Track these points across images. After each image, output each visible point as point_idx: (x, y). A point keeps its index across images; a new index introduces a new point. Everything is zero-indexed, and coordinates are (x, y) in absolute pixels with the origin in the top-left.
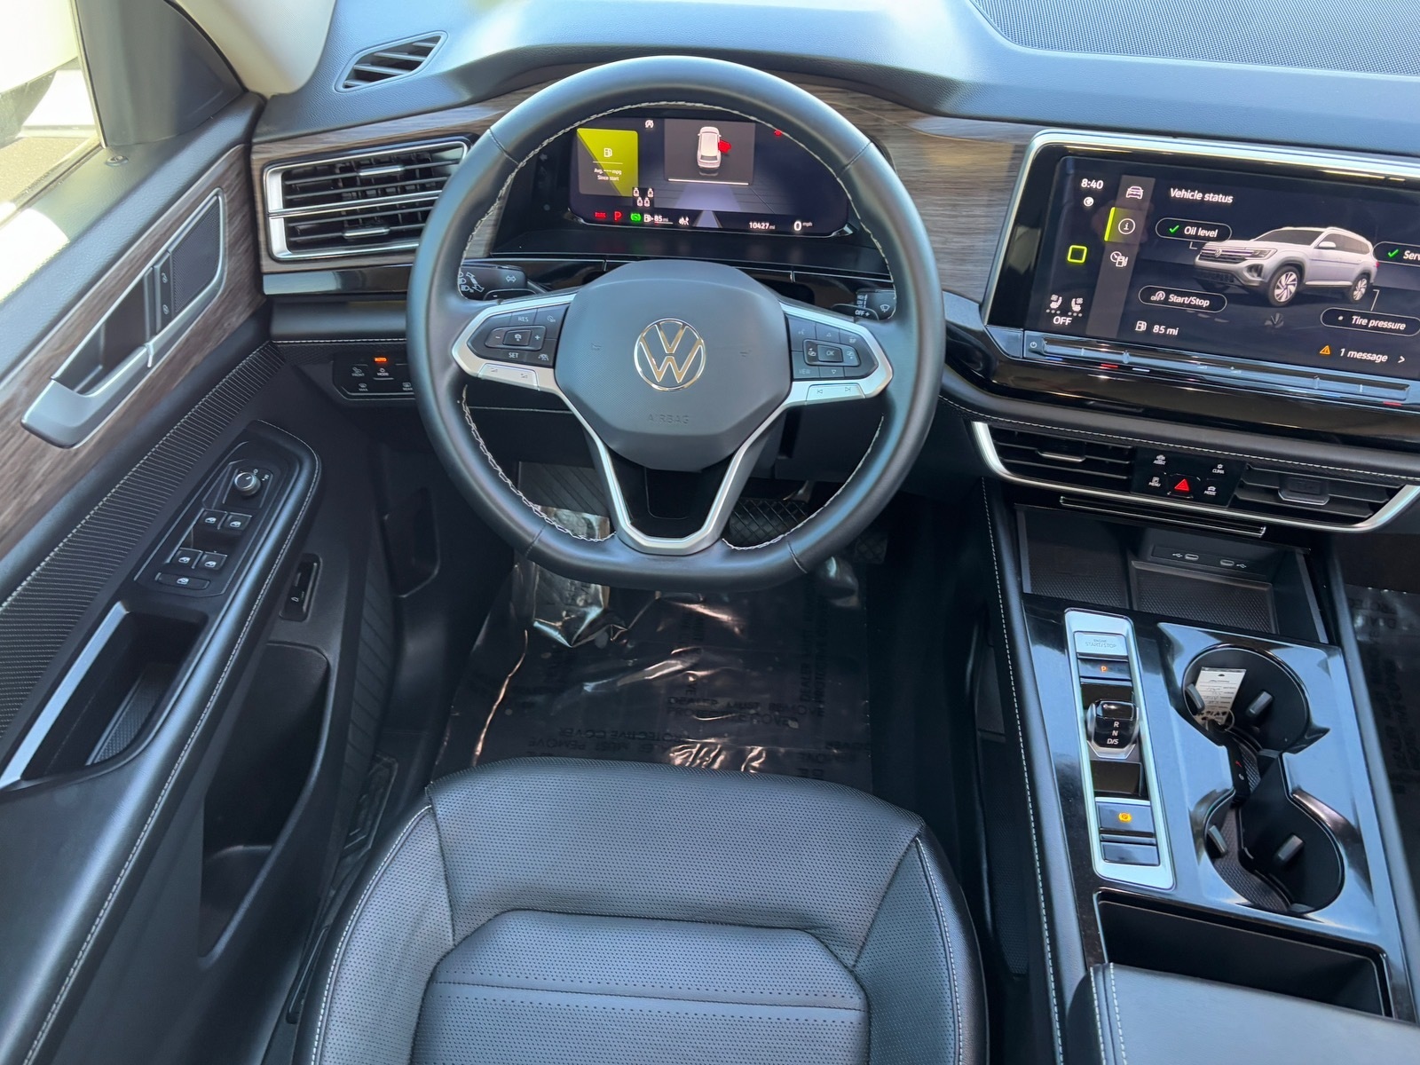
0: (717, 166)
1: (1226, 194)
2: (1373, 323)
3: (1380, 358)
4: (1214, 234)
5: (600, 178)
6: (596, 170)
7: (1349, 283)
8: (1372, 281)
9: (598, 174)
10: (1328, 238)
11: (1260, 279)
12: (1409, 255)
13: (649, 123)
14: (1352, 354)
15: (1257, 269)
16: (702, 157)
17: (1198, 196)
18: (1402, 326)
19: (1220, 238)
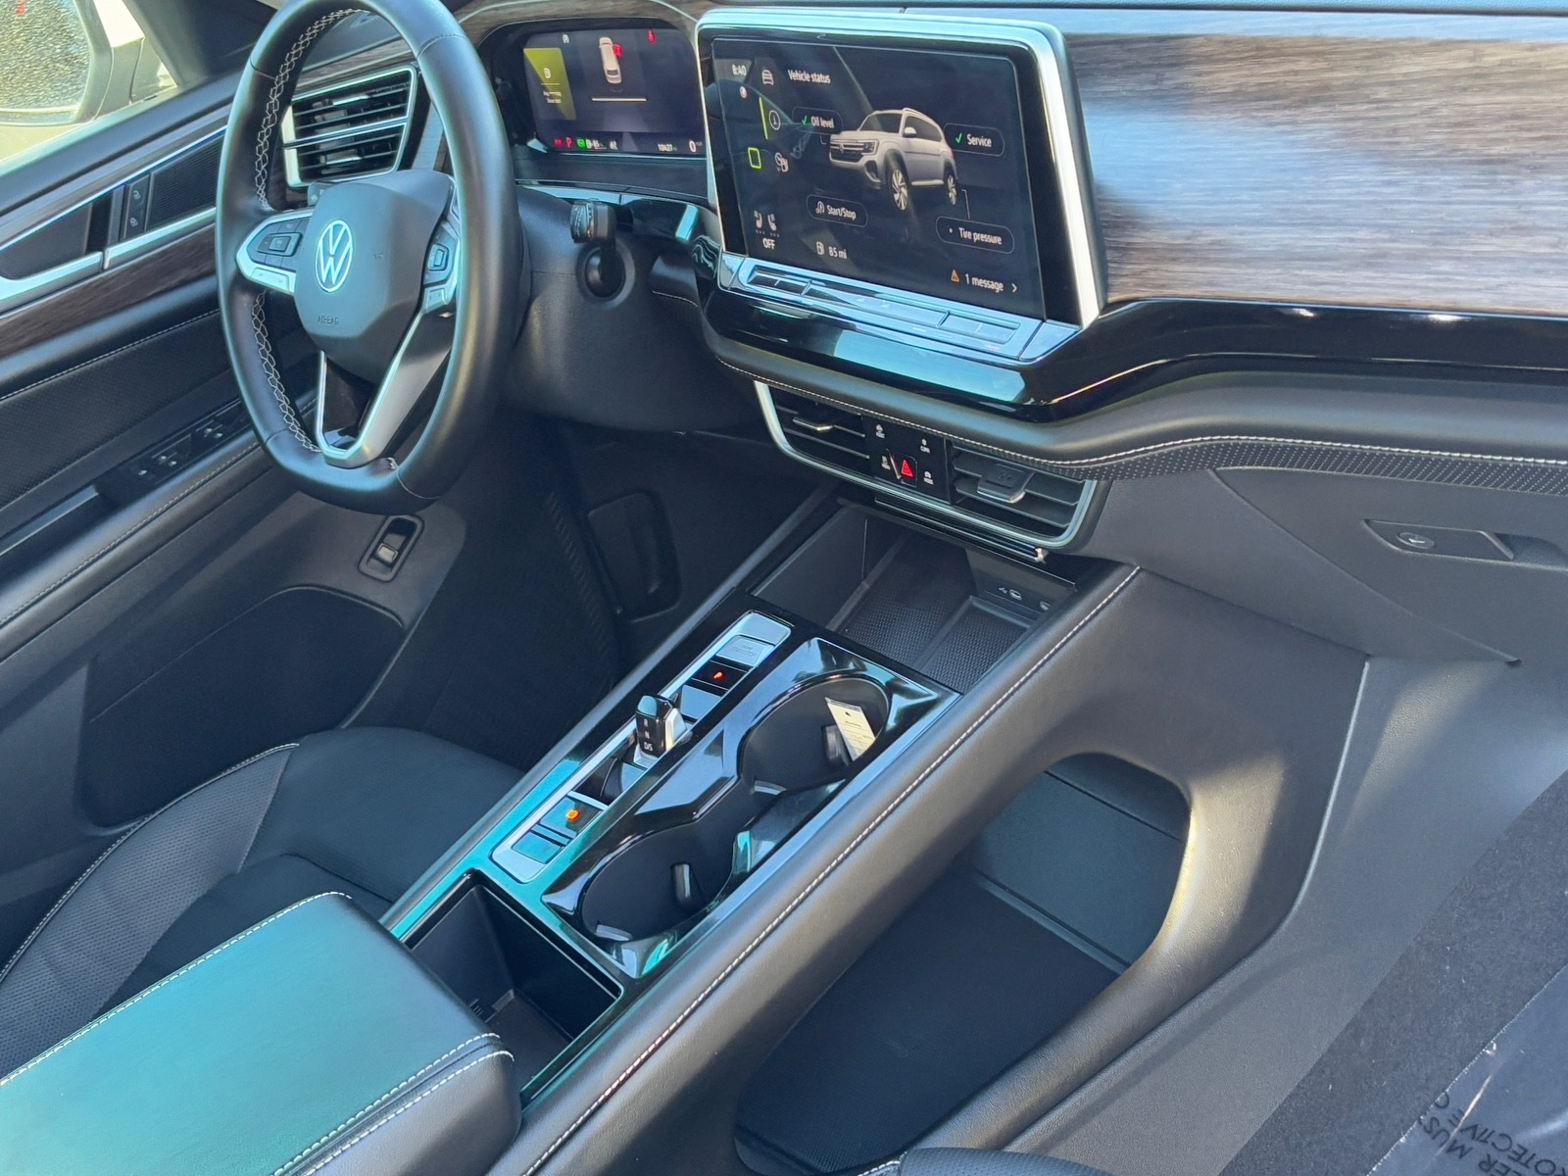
0: (619, 81)
1: (825, 74)
2: (978, 237)
3: (998, 287)
4: (830, 124)
5: (549, 101)
6: (545, 94)
7: (940, 182)
8: (957, 178)
9: (546, 97)
10: (910, 122)
11: (878, 181)
12: (973, 141)
13: (566, 38)
14: (976, 281)
15: (871, 165)
16: (608, 71)
17: (807, 77)
18: (997, 240)
19: (837, 130)
